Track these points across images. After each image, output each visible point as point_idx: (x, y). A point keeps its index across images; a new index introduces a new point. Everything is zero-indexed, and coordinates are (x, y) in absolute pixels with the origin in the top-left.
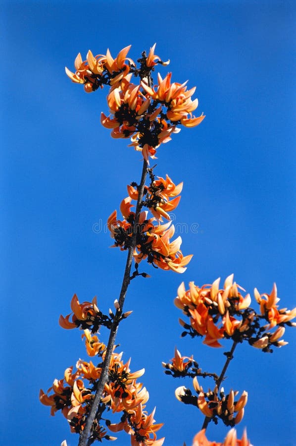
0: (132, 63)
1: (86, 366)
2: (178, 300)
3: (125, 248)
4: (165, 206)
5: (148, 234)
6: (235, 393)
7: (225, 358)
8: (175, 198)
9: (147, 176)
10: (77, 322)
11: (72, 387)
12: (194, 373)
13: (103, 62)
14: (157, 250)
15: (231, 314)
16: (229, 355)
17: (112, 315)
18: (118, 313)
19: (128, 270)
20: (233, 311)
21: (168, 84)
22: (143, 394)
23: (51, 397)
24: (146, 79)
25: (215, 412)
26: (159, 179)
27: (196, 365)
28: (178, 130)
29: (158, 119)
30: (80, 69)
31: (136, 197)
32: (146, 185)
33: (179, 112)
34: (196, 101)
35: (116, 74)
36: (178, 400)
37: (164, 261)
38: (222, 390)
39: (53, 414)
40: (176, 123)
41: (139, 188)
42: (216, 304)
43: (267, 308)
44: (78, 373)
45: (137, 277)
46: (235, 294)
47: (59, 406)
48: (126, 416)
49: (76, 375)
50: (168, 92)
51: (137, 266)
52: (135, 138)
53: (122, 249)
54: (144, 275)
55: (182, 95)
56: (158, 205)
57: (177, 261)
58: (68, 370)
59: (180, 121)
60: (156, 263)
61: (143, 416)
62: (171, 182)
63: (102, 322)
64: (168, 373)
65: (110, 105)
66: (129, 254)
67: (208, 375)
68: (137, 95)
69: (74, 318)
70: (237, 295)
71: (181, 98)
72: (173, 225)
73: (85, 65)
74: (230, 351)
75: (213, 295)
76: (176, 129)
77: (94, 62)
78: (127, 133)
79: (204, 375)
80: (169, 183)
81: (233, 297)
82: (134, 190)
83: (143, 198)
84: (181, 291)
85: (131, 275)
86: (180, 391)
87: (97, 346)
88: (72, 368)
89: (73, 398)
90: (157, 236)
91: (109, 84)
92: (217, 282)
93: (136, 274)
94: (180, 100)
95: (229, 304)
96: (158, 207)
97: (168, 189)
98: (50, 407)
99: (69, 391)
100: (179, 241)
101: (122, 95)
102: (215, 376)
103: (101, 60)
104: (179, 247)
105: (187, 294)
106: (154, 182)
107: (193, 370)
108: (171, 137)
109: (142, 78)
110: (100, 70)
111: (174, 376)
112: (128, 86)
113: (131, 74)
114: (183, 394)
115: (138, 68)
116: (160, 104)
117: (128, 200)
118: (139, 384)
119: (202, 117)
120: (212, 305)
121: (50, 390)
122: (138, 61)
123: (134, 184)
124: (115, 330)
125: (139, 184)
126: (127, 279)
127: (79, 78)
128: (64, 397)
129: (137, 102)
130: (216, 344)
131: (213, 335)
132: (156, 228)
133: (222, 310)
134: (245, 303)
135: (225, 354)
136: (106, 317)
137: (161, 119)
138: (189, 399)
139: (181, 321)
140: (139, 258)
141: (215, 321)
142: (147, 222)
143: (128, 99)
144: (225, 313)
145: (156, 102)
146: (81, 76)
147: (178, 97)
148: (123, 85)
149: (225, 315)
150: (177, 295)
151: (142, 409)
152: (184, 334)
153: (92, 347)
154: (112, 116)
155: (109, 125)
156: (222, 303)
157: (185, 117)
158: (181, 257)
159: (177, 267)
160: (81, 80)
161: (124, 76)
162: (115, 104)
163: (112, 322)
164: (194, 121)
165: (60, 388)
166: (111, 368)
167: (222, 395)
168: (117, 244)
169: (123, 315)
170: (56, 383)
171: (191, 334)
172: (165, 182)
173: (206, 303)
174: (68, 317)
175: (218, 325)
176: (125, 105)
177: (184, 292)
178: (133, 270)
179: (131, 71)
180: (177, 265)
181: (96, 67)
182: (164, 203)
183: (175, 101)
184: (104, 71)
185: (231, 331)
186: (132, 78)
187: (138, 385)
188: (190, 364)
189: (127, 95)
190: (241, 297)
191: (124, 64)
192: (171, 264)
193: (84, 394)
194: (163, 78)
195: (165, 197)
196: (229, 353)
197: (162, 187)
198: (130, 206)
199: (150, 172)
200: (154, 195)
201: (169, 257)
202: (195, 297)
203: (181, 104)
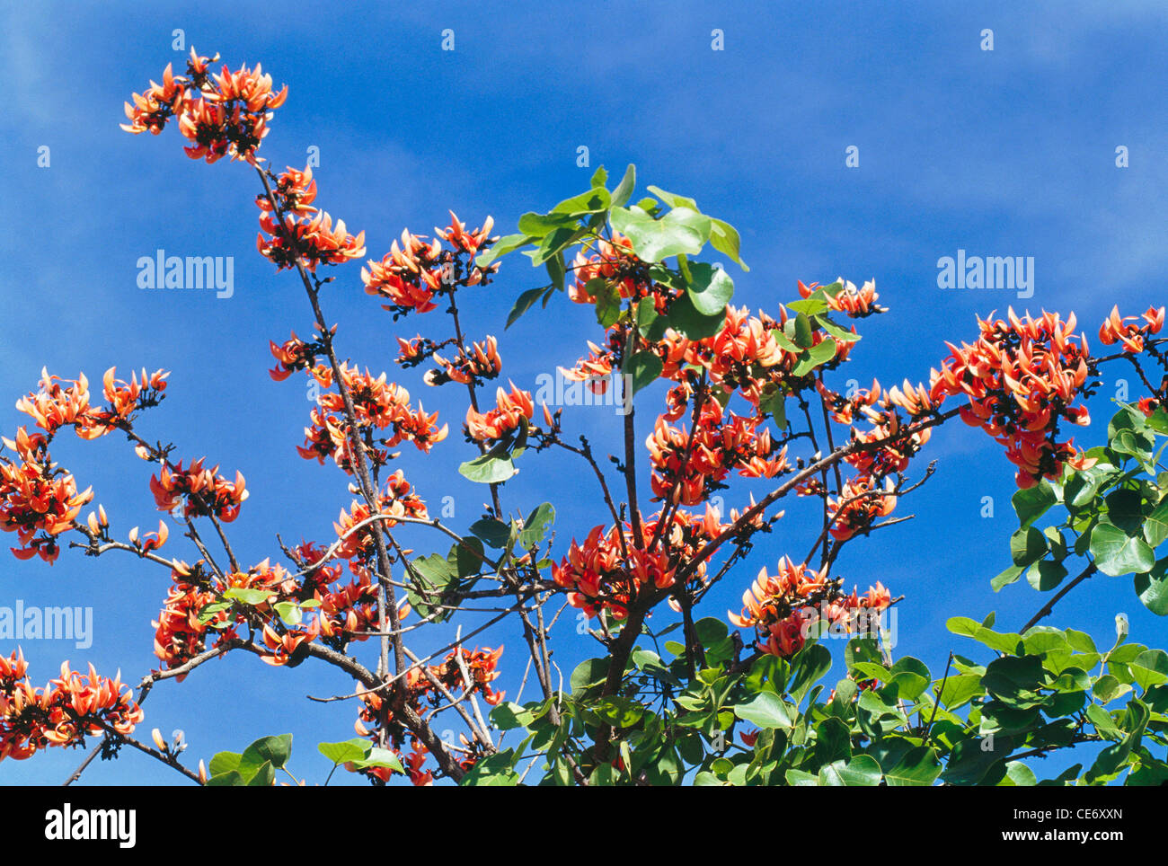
0: (183, 79)
1: (328, 399)
2: (369, 288)
3: (292, 265)
4: (304, 201)
5: (305, 237)
6: (480, 345)
7: (451, 316)
8: (311, 186)
9: (269, 180)
10: (289, 367)
11: (326, 427)
12: (430, 350)
13: (153, 96)
14: (325, 248)
15: (427, 268)
16: (453, 310)
17: (319, 340)
18: (325, 334)
19: (306, 281)
20: (428, 264)
21: (228, 78)
22: (402, 394)
23: (311, 448)
24: (206, 86)
25: (471, 374)
26: (281, 175)
27: (428, 342)
28: (270, 116)
29: (242, 116)
30: (136, 117)
31: (271, 207)
32: (273, 190)
33: (256, 99)
34: (268, 75)
35: (174, 99)
36: (430, 387)
37: (338, 254)
38: (468, 349)
39: (322, 463)
40: (264, 109)
41: (268, 197)
42: (406, 268)
43: (458, 239)
44: (324, 411)
45: (321, 287)
46: (419, 246)
47: (324, 453)
48: (397, 427)
49: (323, 413)
50: (232, 87)
51: (314, 276)
52: (232, 151)
53: (290, 268)
54: (327, 280)
55: (248, 80)
56: (297, 202)
57: (352, 246)
58: (312, 413)
59: (265, 106)
60: (332, 261)
61: (413, 416)
62: (296, 171)
63: (314, 352)
64: (405, 367)
65: (186, 134)
66: (299, 268)
67: (445, 344)
68: (206, 107)
69: (283, 364)
70: (422, 246)
71: (249, 83)
72: (326, 213)
73: (138, 111)
74: (450, 305)
75: (398, 260)
76: (267, 115)
77: (145, 102)
78: (221, 150)
79: (442, 346)
80: (294, 173)
81: (419, 251)
82: (265, 202)
83: (278, 204)
84: (366, 277)
85: (314, 288)
86: (429, 376)
87: (328, 373)
88: (315, 409)
89: (333, 439)
90: (316, 234)
91: (173, 114)
92: (394, 246)
93: (318, 284)
94: (249, 87)
95: (418, 259)
96: (298, 205)
97: (297, 180)
98: (316, 458)
99: (325, 433)
100: (341, 225)
101: (191, 117)
102: (452, 340)
103: (150, 95)
104: (344, 230)
105: (372, 276)
106: (279, 182)
107: (428, 348)
108: (268, 127)
109: (200, 88)
110: (155, 106)
111: (414, 365)
112: (192, 104)
113: (189, 91)
114: (433, 376)
115: (191, 79)
116: (235, 102)
117: (264, 215)
118: (392, 384)
119: (285, 88)
120: (403, 271)
121: (306, 442)
122: (187, 74)
123: (260, 197)
124: (331, 352)
125: (265, 193)
126: (313, 295)
127: (138, 127)
128: (325, 442)
129: (211, 114)
130: (429, 306)
131: (422, 300)
132: (311, 227)
133: (416, 270)
134: (436, 250)
135: (448, 312)
136: (315, 345)
137: (246, 116)
138: (441, 378)
139: (384, 306)
140: (312, 265)
141: (417, 285)
142: (297, 226)
143: (200, 117)
144: (419, 269)
145: (230, 102)
146: (140, 124)
147: (246, 84)
148: (187, 105)
149: (420, 272)
150: (364, 284)
151: (407, 410)
152: (396, 318)
153: (323, 377)
154: (194, 144)
155: (198, 154)
156: (409, 262)
157: (267, 99)
158: (354, 240)
159: (355, 253)
160: (142, 127)
161: (182, 96)
162: (190, 131)
163: (324, 347)
164: (279, 99)
165: (314, 435)
166: (351, 391)
167: (470, 354)
168: (281, 266)
169: (331, 333)
170: (308, 432)
171: (401, 313)
172: (289, 175)
173: (395, 272)
174: (277, 368)
175: (423, 288)
176: (201, 125)
177: (369, 276)
178: (313, 282)
179: (186, 88)
180: (353, 251)
181: (148, 106)
182: (301, 197)
183: (245, 91)
184: (160, 104)
185: (436, 284)
186: (192, 93)
187: (391, 387)
188: (421, 344)
189: (196, 114)
190: (428, 245)
191: (175, 85)
192: (347, 253)
193: (342, 429)
194: (219, 75)
195: (299, 191)
196: (450, 308)
197: (290, 182)
198: (270, 220)
199: (269, 174)
200: (286, 195)
201: (341, 247)
202: (381, 273)
203: (253, 90)
